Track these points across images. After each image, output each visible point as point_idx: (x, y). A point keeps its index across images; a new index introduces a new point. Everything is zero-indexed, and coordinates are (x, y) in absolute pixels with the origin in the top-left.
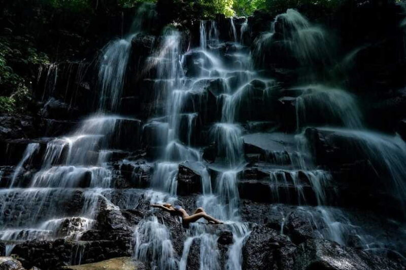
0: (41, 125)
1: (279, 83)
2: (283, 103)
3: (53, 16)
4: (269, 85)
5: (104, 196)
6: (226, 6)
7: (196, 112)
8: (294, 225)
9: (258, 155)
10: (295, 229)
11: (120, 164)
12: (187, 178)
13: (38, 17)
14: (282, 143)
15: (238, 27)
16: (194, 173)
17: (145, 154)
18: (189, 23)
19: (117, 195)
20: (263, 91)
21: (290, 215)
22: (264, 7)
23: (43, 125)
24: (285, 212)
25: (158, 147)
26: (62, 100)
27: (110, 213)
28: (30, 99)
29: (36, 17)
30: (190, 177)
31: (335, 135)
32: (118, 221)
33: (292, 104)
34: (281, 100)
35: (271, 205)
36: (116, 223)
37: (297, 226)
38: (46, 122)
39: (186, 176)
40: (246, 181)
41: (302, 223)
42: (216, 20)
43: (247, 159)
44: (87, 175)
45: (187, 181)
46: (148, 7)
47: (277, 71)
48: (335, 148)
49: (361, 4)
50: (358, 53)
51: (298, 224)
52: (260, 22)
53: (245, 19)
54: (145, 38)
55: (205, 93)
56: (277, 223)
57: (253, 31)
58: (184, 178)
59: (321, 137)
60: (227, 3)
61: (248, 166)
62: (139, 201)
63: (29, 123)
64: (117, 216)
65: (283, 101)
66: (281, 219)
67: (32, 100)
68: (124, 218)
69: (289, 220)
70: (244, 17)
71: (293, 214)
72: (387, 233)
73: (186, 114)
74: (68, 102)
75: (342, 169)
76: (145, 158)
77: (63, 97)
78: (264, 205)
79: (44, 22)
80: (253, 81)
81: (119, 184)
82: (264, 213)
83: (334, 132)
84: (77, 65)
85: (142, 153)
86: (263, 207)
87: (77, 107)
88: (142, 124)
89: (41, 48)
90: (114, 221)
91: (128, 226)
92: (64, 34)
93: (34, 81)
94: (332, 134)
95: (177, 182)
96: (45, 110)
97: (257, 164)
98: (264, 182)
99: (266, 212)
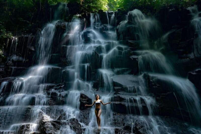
0: (9, 70)
1: (130, 48)
2: (132, 59)
3: (14, 10)
4: (125, 49)
5: (42, 110)
6: (103, 5)
7: (89, 63)
8: (138, 128)
9: (120, 88)
10: (138, 130)
11: (51, 92)
12: (85, 100)
13: (6, 11)
14: (132, 81)
15: (110, 17)
16: (88, 98)
17: (63, 86)
18: (85, 14)
19: (49, 109)
20: (122, 52)
21: (136, 122)
22: (123, 7)
23: (10, 70)
24: (133, 119)
25: (69, 82)
26: (20, 56)
27: (45, 124)
28: (3, 56)
29: (5, 12)
30: (86, 100)
31: (158, 79)
32: (50, 129)
33: (137, 60)
34: (131, 57)
35: (127, 115)
36: (48, 130)
37: (139, 128)
38: (11, 69)
39: (84, 99)
40: (114, 102)
41: (142, 127)
42: (99, 13)
43: (114, 90)
44: (33, 99)
45: (85, 102)
46: (64, 5)
47: (129, 41)
48: (158, 85)
49: (171, 10)
50: (169, 35)
51: (140, 127)
52: (120, 15)
53: (113, 13)
54: (63, 23)
55: (93, 53)
56: (130, 126)
57: (117, 19)
58: (83, 100)
59: (151, 79)
60: (104, 4)
61: (115, 94)
62: (60, 113)
63: (2, 70)
64: (49, 126)
65: (132, 58)
66: (131, 124)
67: (4, 57)
68: (52, 126)
69: (135, 124)
70: (113, 12)
71: (137, 122)
72: (183, 132)
73: (84, 64)
74: (23, 57)
75: (161, 96)
76: (63, 88)
77: (20, 54)
78: (123, 116)
79: (10, 14)
80: (117, 47)
81: (50, 103)
82: (123, 120)
83: (157, 77)
84: (28, 37)
85: (62, 85)
86: (122, 116)
87: (28, 60)
88: (61, 70)
89: (9, 29)
90: (48, 129)
91: (55, 132)
92: (21, 20)
93: (5, 46)
94: (156, 78)
95: (79, 102)
96: (11, 62)
97: (119, 93)
98: (123, 103)
99: (124, 120)
